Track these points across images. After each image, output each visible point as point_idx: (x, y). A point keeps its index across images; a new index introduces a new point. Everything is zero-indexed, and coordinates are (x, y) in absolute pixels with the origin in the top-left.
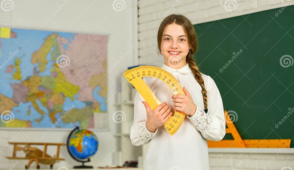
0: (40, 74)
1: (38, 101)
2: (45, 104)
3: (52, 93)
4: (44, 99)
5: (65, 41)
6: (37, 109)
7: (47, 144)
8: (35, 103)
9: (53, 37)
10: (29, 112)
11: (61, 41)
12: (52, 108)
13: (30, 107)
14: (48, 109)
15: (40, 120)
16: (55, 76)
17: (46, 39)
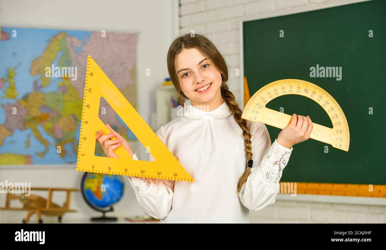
0: (43, 90)
1: (40, 128)
2: (51, 131)
3: (60, 116)
4: (49, 125)
5: (77, 43)
6: (39, 138)
7: (52, 190)
8: (36, 131)
9: (60, 37)
10: (28, 143)
11: (72, 43)
12: (60, 136)
13: (29, 136)
14: (56, 138)
15: (43, 154)
16: (64, 92)
17: (50, 41)
